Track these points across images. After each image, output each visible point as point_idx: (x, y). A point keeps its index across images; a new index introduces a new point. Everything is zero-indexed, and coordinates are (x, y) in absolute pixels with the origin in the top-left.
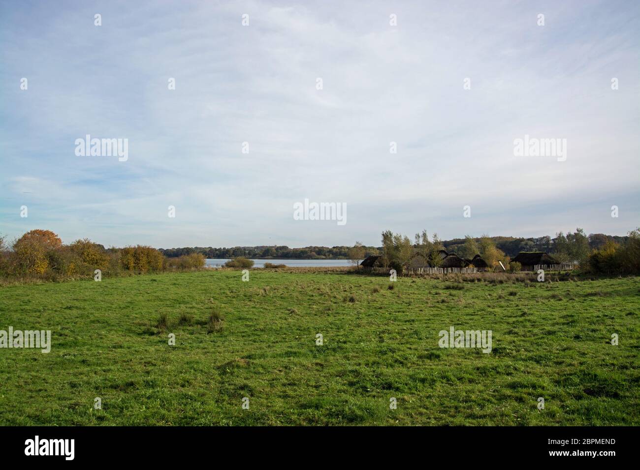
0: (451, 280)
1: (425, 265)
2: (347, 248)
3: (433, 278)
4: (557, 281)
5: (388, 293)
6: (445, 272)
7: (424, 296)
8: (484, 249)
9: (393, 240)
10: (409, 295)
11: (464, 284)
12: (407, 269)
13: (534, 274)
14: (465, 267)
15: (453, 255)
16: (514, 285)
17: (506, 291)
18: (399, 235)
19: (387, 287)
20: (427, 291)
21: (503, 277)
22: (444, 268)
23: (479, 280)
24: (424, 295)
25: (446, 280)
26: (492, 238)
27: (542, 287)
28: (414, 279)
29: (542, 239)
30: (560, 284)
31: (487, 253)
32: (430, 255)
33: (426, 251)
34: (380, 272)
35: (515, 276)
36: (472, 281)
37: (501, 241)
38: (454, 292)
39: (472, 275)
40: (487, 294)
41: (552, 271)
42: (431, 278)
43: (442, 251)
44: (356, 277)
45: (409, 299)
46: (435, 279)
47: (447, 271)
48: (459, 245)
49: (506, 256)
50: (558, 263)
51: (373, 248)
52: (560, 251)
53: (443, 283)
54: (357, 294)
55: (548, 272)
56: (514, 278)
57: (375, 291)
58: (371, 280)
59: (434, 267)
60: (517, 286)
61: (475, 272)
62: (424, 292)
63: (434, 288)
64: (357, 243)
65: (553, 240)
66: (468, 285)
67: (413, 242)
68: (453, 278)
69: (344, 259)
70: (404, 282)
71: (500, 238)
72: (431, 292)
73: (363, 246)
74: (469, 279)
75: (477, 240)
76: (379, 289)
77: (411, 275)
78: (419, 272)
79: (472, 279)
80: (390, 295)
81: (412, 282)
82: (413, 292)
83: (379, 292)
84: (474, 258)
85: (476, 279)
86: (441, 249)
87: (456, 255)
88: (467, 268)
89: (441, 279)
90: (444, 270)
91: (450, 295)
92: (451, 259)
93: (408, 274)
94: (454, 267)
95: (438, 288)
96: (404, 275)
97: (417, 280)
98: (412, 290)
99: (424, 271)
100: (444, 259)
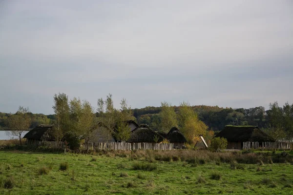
0: (141, 159)
1: (109, 139)
2: (7, 115)
3: (118, 155)
4: (270, 163)
5: (60, 175)
6: (134, 148)
7: (105, 179)
8: (184, 120)
10: (86, 177)
11: (157, 164)
12: (86, 143)
13: (243, 153)
14: (158, 142)
15: (144, 127)
16: (218, 167)
17: (207, 174)
18: (78, 100)
19: (58, 167)
20: (110, 172)
21: (203, 156)
22: (132, 143)
23: (175, 159)
25: (134, 159)
26: (193, 107)
27: (252, 170)
28: (94, 157)
29: (254, 110)
30: (274, 166)
31: (186, 125)
32: (116, 126)
33: (111, 121)
34: (50, 147)
35: (219, 155)
36: (167, 160)
37: (203, 110)
38: (143, 174)
39: (167, 153)
40: (185, 177)
41: (264, 150)
42: (116, 155)
43: (131, 122)
44: (16, 155)
45: (86, 182)
46: (121, 156)
47: (137, 147)
48: (153, 115)
49: (209, 129)
50: (273, 141)
51: (42, 116)
52: (275, 127)
53: (131, 162)
54: (17, 177)
55: (260, 151)
56: (217, 157)
57: (42, 172)
58: (36, 158)
59: (120, 142)
60: (221, 167)
61: (170, 148)
62: (105, 174)
63: (118, 168)
64: (21, 108)
65: (267, 112)
66: (162, 165)
67: (95, 109)
68: (143, 156)
69: (1, 130)
70: (82, 160)
71: (203, 107)
72: (115, 173)
73: (28, 113)
74: (162, 157)
75: (176, 109)
76: (47, 170)
77: (90, 151)
78: (101, 148)
79: (166, 157)
80: (62, 177)
81: (90, 160)
82: (92, 173)
83: (47, 174)
84: (170, 132)
85: (171, 157)
86: (130, 119)
87: (147, 127)
88: (161, 144)
89: (128, 156)
90: (132, 145)
91: (139, 177)
92: (141, 132)
93: (87, 151)
94: (145, 142)
95: (124, 168)
96: (81, 151)
97: (98, 158)
98: (90, 171)
99: (108, 146)
100: (132, 131)
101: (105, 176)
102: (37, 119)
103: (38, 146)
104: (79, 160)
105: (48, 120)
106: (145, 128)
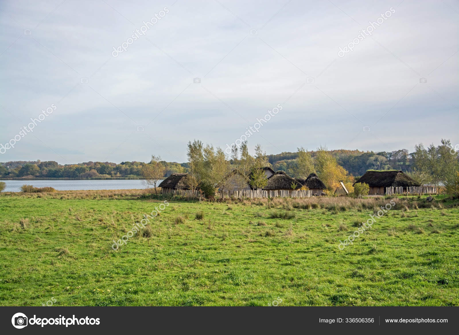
0: (278, 207)
1: (245, 187)
2: (141, 164)
3: (254, 203)
4: (415, 208)
5: (196, 224)
6: (271, 196)
7: (242, 228)
8: (322, 166)
9: (203, 153)
10: (223, 226)
11: (295, 212)
13: (386, 199)
14: (296, 189)
15: (281, 173)
16: (360, 214)
17: (348, 221)
18: (211, 147)
19: (194, 216)
20: (247, 221)
21: (345, 202)
22: (268, 190)
23: (314, 206)
24: (243, 227)
25: (272, 207)
26: (332, 152)
27: (396, 216)
28: (230, 206)
29: (397, 153)
30: (419, 212)
31: (325, 171)
32: (252, 174)
33: (246, 168)
34: (185, 196)
35: (361, 202)
36: (306, 207)
37: (343, 155)
38: (281, 222)
39: (306, 200)
40: (325, 225)
41: (409, 195)
42: (252, 204)
43: (267, 169)
44: (152, 204)
45: (223, 231)
46: (257, 205)
47: (273, 195)
48: (290, 161)
49: (349, 174)
50: (417, 185)
51: (176, 164)
52: (421, 170)
53: (268, 210)
54: (154, 226)
55: (405, 197)
56: (360, 204)
57: (178, 221)
58: (172, 207)
59: (256, 190)
60: (363, 214)
61: (309, 196)
62: (242, 222)
63: (255, 217)
65: (411, 154)
66: (300, 213)
67: (229, 156)
68: (281, 203)
69: (137, 179)
71: (342, 151)
72: (252, 222)
73: (162, 162)
74: (301, 205)
75: (313, 154)
76: (183, 219)
77: (226, 199)
78: (236, 197)
79: (305, 204)
80: (198, 226)
81: (226, 208)
82: (228, 222)
83: (183, 223)
84: (308, 178)
85: (310, 205)
86: (265, 166)
87: (284, 174)
88: (299, 191)
89: (265, 205)
90: (269, 193)
91: (277, 226)
92: (278, 179)
93: (222, 199)
94: (281, 189)
95: (261, 216)
96: (216, 199)
97: (233, 206)
98: (226, 220)
99: (243, 195)
100: (268, 178)
101: (242, 225)
102: (171, 167)
103: (173, 195)
104: (214, 209)
105: (182, 168)
106: (281, 175)
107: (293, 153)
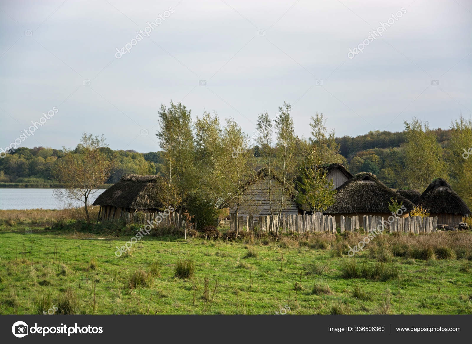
1: (284, 207)
2: (55, 153)
3: (306, 244)
6: (343, 229)
7: (279, 299)
9: (194, 131)
10: (235, 293)
12: (232, 217)
15: (366, 178)
18: (213, 118)
19: (172, 271)
20: (289, 284)
22: (338, 216)
23: (442, 254)
24: (281, 295)
28: (252, 248)
32: (300, 179)
33: (288, 166)
39: (422, 239)
42: (301, 245)
43: (332, 169)
44: (78, 242)
45: (236, 305)
46: (312, 247)
47: (349, 226)
48: (386, 151)
51: (133, 155)
53: (335, 260)
54: (82, 291)
57: (137, 281)
59: (310, 213)
61: (430, 229)
62: (278, 286)
63: (307, 274)
64: (85, 139)
66: (410, 269)
69: (44, 187)
70: (223, 256)
72: (301, 285)
73: (102, 150)
74: (411, 249)
76: (147, 277)
77: (242, 235)
78: (265, 228)
79: (420, 250)
80: (181, 293)
81: (244, 255)
82: (248, 285)
83: (147, 286)
84: (428, 190)
85: (432, 250)
86: (332, 162)
87: (374, 179)
88: (406, 219)
89: (329, 247)
90: (338, 222)
91: (357, 295)
92: (359, 190)
93: (234, 233)
94: (367, 213)
95: (320, 274)
96: (221, 234)
97: (260, 250)
98: (244, 281)
99: (282, 224)
100: (338, 189)
101: (279, 292)
102: (122, 162)
103: (125, 224)
104: (217, 254)
105: (146, 165)
106: (368, 182)
107: (394, 134)
